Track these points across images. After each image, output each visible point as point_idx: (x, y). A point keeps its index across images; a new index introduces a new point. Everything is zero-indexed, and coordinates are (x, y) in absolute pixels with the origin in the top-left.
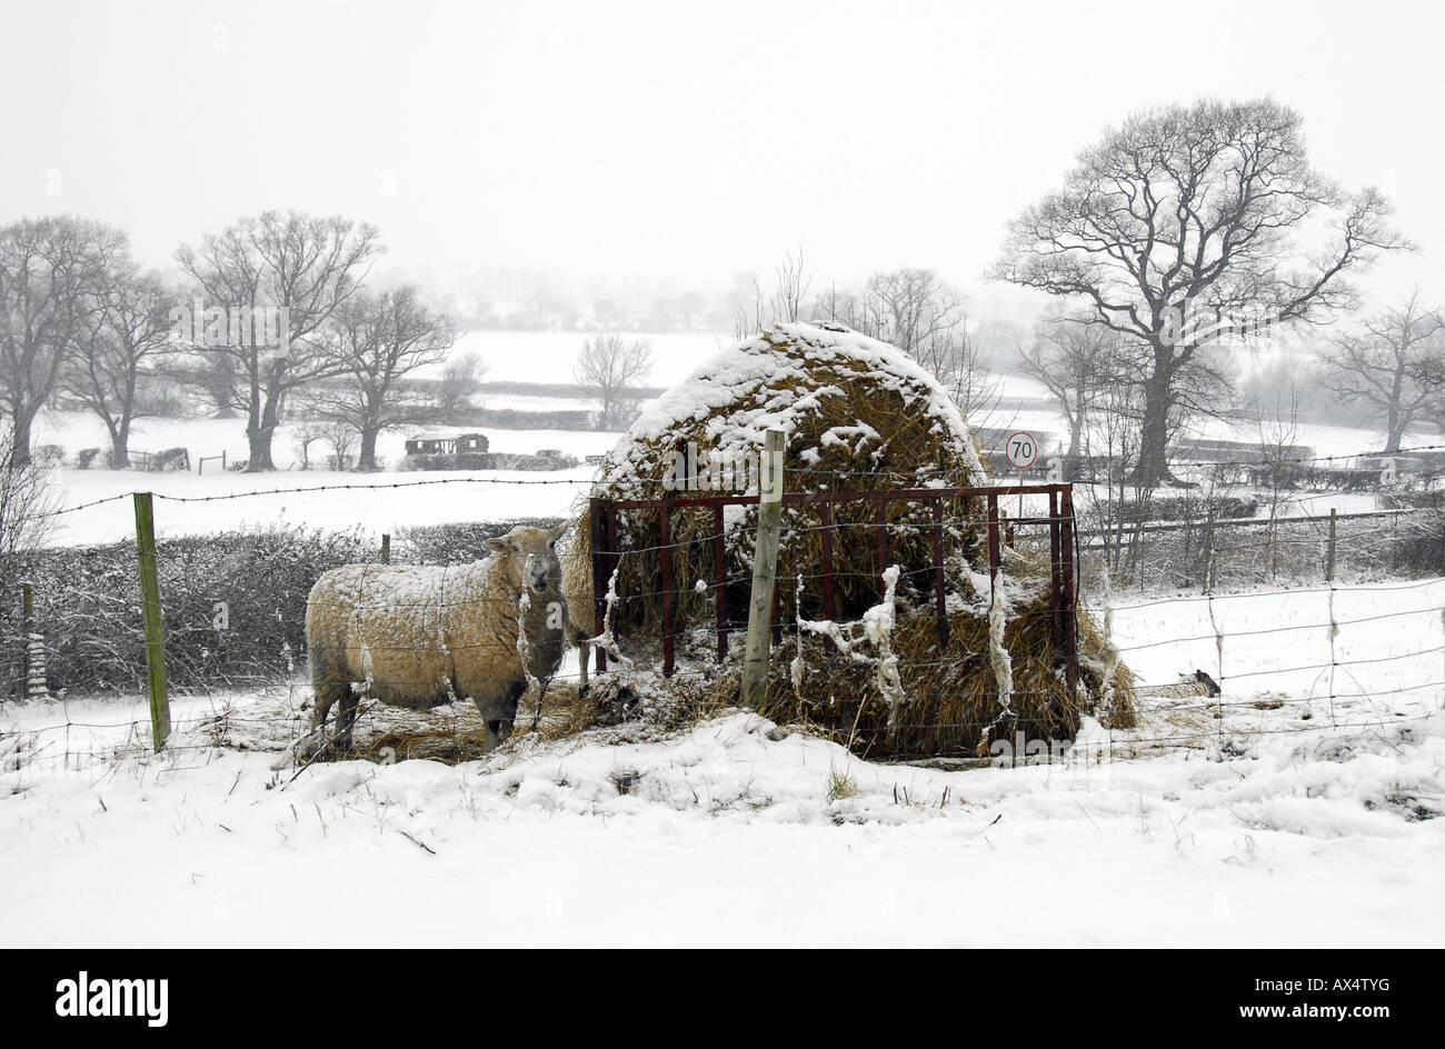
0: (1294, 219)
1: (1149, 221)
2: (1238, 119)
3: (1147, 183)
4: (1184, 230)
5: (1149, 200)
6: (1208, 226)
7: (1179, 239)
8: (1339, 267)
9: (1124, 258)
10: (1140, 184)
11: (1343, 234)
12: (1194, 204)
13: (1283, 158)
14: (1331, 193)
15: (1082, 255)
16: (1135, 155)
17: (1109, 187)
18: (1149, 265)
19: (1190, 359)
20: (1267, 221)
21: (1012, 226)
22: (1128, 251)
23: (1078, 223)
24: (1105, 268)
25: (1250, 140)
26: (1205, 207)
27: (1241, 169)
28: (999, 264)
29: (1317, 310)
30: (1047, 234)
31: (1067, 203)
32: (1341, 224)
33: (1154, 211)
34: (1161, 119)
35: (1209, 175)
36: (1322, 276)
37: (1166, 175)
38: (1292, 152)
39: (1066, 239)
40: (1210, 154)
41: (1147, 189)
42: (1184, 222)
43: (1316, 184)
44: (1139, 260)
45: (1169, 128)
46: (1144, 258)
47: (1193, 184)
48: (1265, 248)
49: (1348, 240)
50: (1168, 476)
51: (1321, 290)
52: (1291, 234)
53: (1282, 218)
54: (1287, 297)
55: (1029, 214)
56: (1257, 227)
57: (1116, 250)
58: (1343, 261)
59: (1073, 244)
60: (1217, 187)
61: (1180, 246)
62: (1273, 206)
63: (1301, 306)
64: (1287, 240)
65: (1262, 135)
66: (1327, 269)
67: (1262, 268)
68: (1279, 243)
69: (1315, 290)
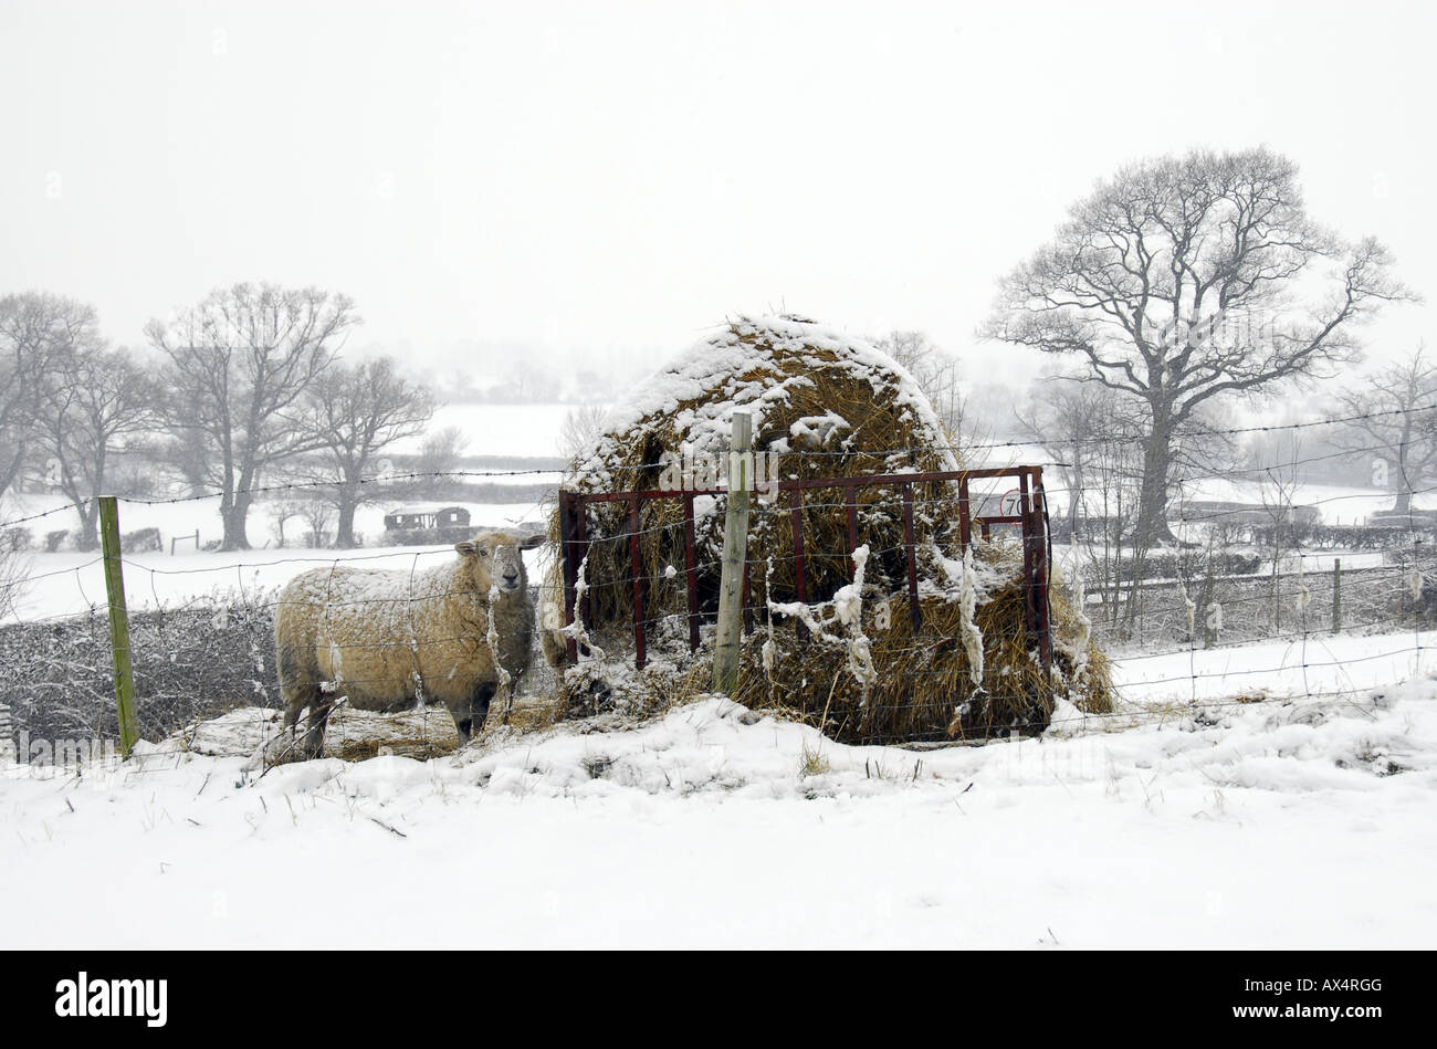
0: (1292, 271)
1: (1143, 275)
2: (1229, 170)
3: (1140, 236)
4: (1179, 285)
5: (1142, 254)
6: (1204, 280)
7: (1174, 293)
8: (1338, 321)
9: (1119, 313)
10: (1133, 238)
11: (1343, 286)
12: (1190, 256)
13: (1280, 209)
14: (1330, 244)
15: (1076, 312)
16: (1127, 208)
17: (1101, 241)
18: (1144, 321)
19: (1188, 415)
20: (1264, 274)
21: (1003, 282)
22: (1123, 307)
23: (1071, 278)
24: (1100, 324)
25: (1245, 190)
26: (1201, 260)
27: (1236, 221)
28: (990, 323)
29: (1319, 363)
30: (1038, 291)
31: (1058, 257)
32: (1341, 275)
33: (1149, 263)
34: (1153, 171)
35: (1203, 227)
36: (1322, 328)
37: (1160, 228)
38: (1289, 202)
39: (1058, 296)
40: (1204, 206)
41: (1140, 243)
42: (1179, 276)
43: (1315, 234)
44: (1134, 315)
45: (1160, 178)
46: (1138, 315)
47: (1187, 237)
48: (1263, 301)
49: (1348, 291)
50: (1168, 537)
51: (1322, 343)
52: (1291, 286)
53: (1280, 270)
54: (1287, 350)
55: (1020, 270)
56: (1254, 280)
57: (1110, 306)
58: (1345, 313)
59: (1067, 301)
60: (1213, 240)
61: (1176, 301)
62: (1271, 257)
63: (1302, 360)
64: (1286, 292)
65: (1258, 186)
66: (1328, 321)
68: (1278, 296)
69: (1316, 343)
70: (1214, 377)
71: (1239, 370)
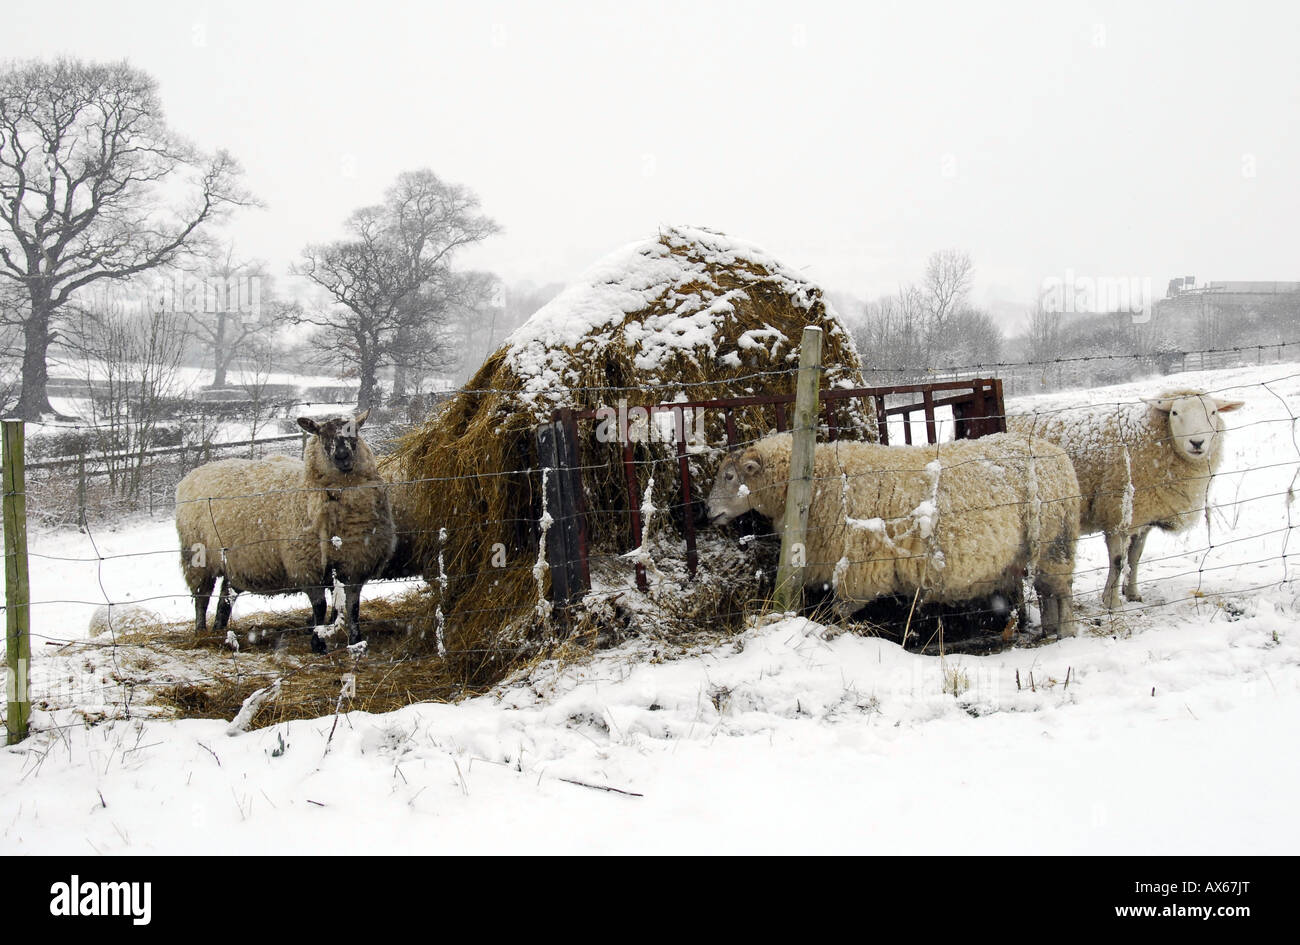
0: (160, 175)
1: (19, 168)
2: (96, 79)
3: (15, 131)
4: (53, 181)
5: (17, 148)
6: (74, 177)
7: (49, 188)
8: (199, 220)
10: (8, 134)
11: (201, 190)
12: (62, 155)
13: (145, 118)
14: (191, 153)
18: (21, 211)
19: (67, 300)
20: (133, 175)
25: (111, 98)
26: (72, 158)
27: (103, 125)
29: (183, 257)
32: (198, 181)
33: (24, 158)
34: (23, 72)
36: (185, 227)
37: (32, 125)
38: (148, 110)
40: (74, 109)
41: (14, 138)
42: (52, 172)
43: (177, 143)
44: (11, 206)
45: (32, 81)
46: (15, 205)
47: (58, 136)
48: (132, 199)
49: (206, 195)
50: (49, 410)
51: (185, 239)
52: (157, 187)
53: (149, 173)
54: (157, 244)
56: (126, 180)
58: (204, 214)
61: (50, 195)
62: (141, 161)
63: (168, 254)
64: (152, 193)
65: (122, 95)
66: (191, 221)
67: (131, 218)
68: (145, 195)
69: (180, 242)
70: (91, 266)
71: (110, 260)
